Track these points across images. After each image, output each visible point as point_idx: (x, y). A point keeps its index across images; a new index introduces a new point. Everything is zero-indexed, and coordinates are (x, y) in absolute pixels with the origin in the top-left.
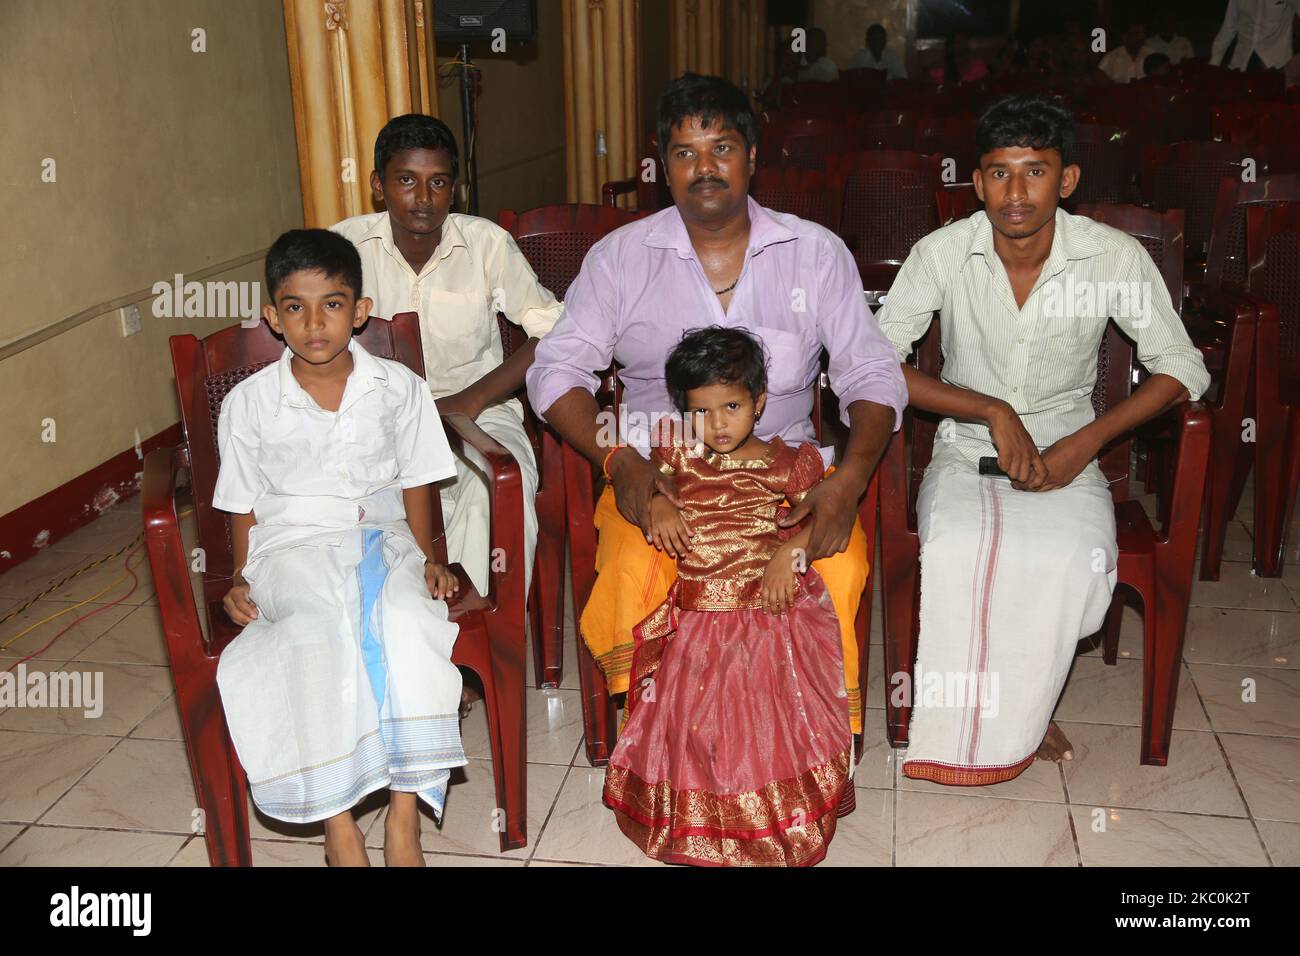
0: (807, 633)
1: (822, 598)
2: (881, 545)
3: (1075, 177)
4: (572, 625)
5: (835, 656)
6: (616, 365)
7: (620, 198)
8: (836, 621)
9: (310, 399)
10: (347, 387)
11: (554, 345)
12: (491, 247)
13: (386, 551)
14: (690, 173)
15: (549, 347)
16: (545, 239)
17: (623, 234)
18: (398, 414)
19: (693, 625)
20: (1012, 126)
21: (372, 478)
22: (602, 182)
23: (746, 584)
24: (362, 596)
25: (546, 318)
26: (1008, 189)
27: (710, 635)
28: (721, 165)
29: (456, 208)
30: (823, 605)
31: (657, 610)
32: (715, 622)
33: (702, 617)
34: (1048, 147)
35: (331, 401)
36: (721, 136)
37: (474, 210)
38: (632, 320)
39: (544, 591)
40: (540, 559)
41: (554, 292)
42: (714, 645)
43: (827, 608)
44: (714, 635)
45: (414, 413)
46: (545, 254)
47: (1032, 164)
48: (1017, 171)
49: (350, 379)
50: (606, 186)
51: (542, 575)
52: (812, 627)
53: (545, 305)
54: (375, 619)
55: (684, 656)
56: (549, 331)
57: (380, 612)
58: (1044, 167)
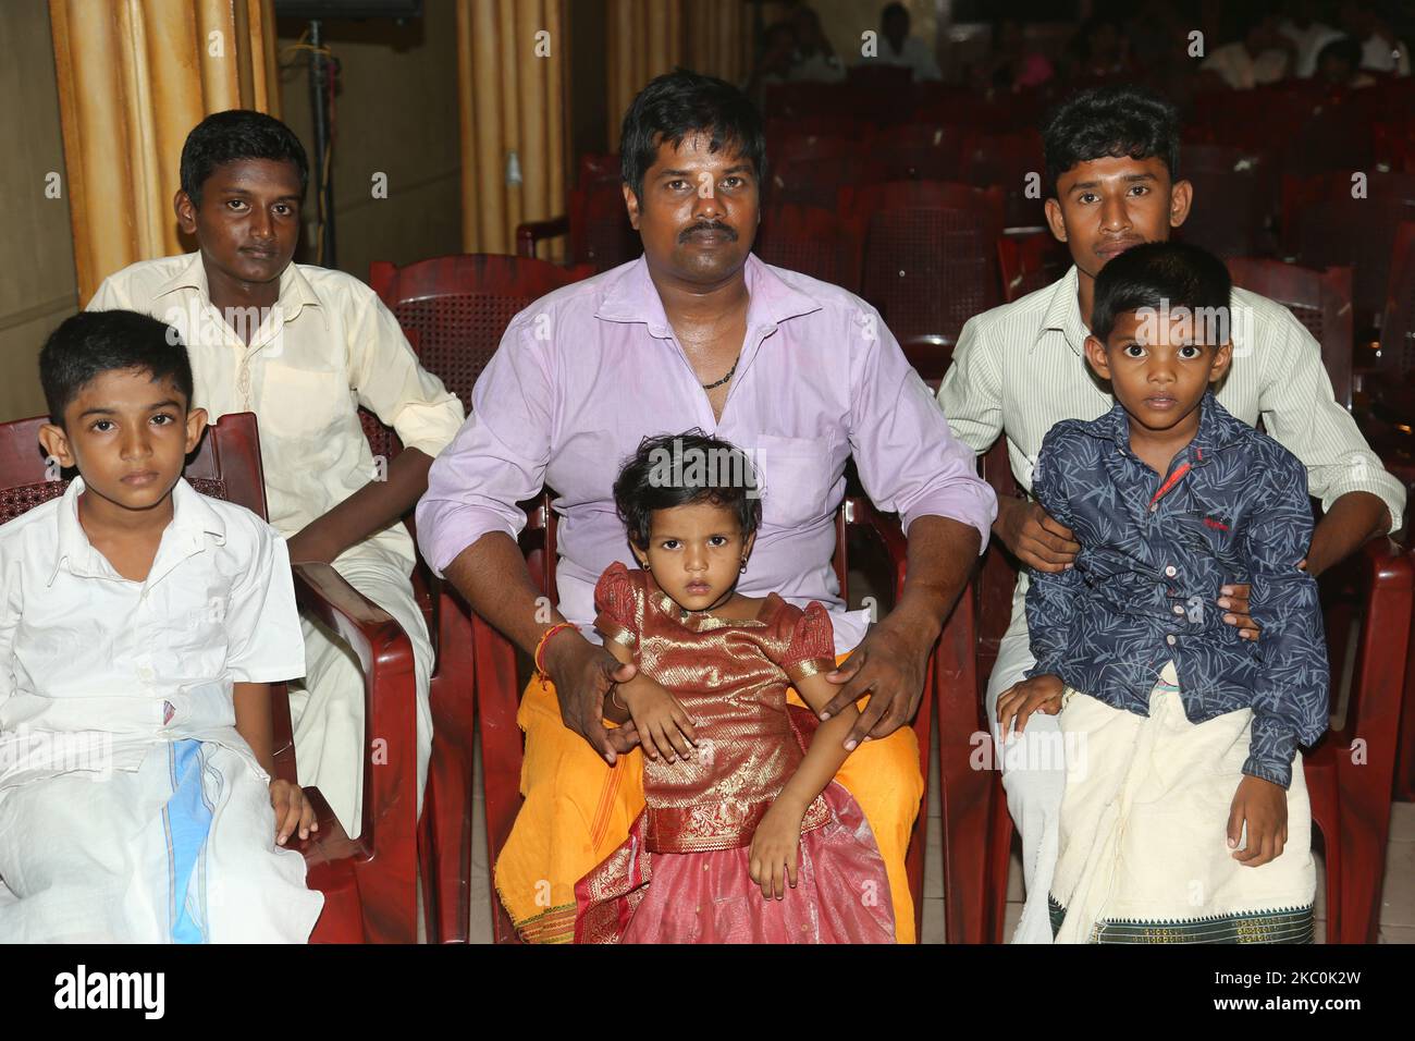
0: (838, 882)
1: (861, 832)
2: (939, 749)
3: (1186, 196)
4: (485, 875)
5: (880, 915)
6: (548, 493)
7: (541, 245)
8: (881, 864)
9: (104, 562)
10: (162, 545)
11: (456, 465)
12: (355, 313)
13: (208, 778)
14: (683, 216)
15: (450, 468)
16: (438, 304)
17: (562, 301)
18: (236, 584)
19: (673, 874)
20: (1100, 128)
21: (190, 674)
22: (515, 222)
23: (751, 807)
24: (172, 854)
25: (431, 421)
26: (1104, 217)
27: (699, 888)
28: (730, 207)
29: (302, 257)
30: (861, 840)
31: (612, 856)
32: (706, 867)
33: (686, 859)
34: (1151, 155)
35: (135, 566)
36: (733, 165)
37: (330, 262)
38: (579, 428)
39: (442, 824)
40: (435, 776)
41: (444, 381)
42: (706, 902)
43: (867, 845)
44: (705, 888)
45: (259, 581)
46: (438, 327)
47: (1133, 179)
48: (1112, 191)
49: (167, 533)
50: (522, 228)
51: (439, 803)
52: (846, 873)
53: (430, 399)
54: (194, 889)
55: (664, 923)
56: (447, 442)
57: (203, 878)
58: (1149, 182)
